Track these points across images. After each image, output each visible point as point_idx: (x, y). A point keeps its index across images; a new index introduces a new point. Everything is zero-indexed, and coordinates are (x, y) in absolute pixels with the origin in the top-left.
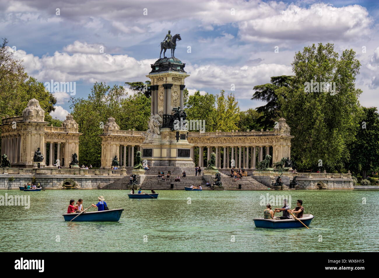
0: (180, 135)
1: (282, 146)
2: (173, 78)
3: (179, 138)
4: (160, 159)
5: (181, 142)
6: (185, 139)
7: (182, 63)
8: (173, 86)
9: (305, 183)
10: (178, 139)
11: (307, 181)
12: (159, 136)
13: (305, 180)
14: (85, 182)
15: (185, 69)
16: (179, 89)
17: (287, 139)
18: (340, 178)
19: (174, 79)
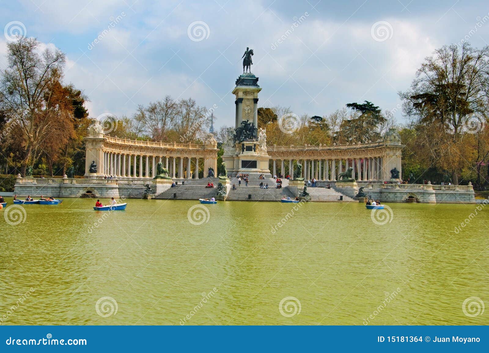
0: (245, 147)
1: (388, 156)
2: (243, 93)
3: (245, 150)
4: (232, 170)
5: (246, 153)
6: (252, 151)
7: (255, 78)
8: (244, 100)
9: (389, 195)
10: (243, 151)
11: (391, 193)
12: (233, 148)
13: (389, 192)
14: (105, 191)
15: (258, 83)
16: (253, 102)
17: (395, 148)
18: (441, 190)
19: (245, 93)
